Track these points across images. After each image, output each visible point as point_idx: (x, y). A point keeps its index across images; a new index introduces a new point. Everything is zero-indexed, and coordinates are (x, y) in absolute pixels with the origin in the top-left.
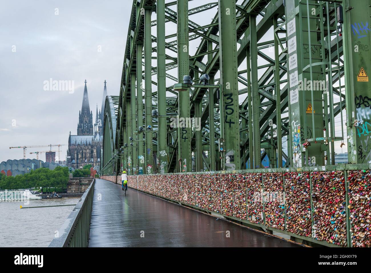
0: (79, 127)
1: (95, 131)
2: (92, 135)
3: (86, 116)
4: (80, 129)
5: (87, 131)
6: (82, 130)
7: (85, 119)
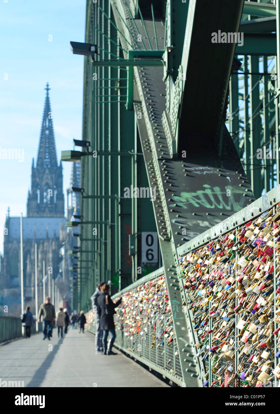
0: (32, 198)
1: (68, 207)
2: (60, 217)
3: (47, 172)
4: (33, 203)
5: (49, 208)
6: (38, 205)
7: (45, 177)
